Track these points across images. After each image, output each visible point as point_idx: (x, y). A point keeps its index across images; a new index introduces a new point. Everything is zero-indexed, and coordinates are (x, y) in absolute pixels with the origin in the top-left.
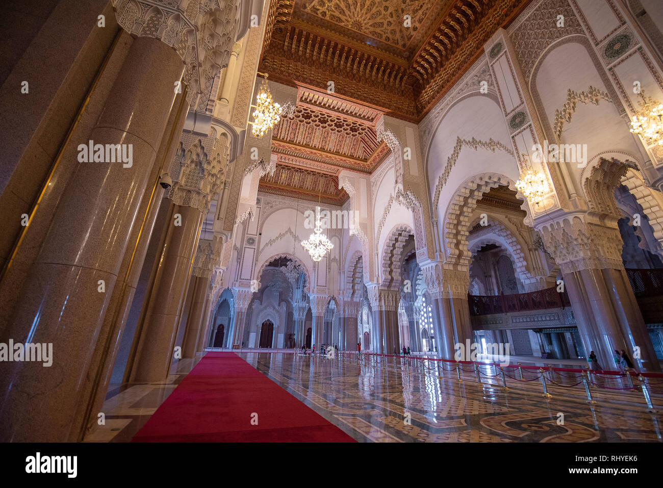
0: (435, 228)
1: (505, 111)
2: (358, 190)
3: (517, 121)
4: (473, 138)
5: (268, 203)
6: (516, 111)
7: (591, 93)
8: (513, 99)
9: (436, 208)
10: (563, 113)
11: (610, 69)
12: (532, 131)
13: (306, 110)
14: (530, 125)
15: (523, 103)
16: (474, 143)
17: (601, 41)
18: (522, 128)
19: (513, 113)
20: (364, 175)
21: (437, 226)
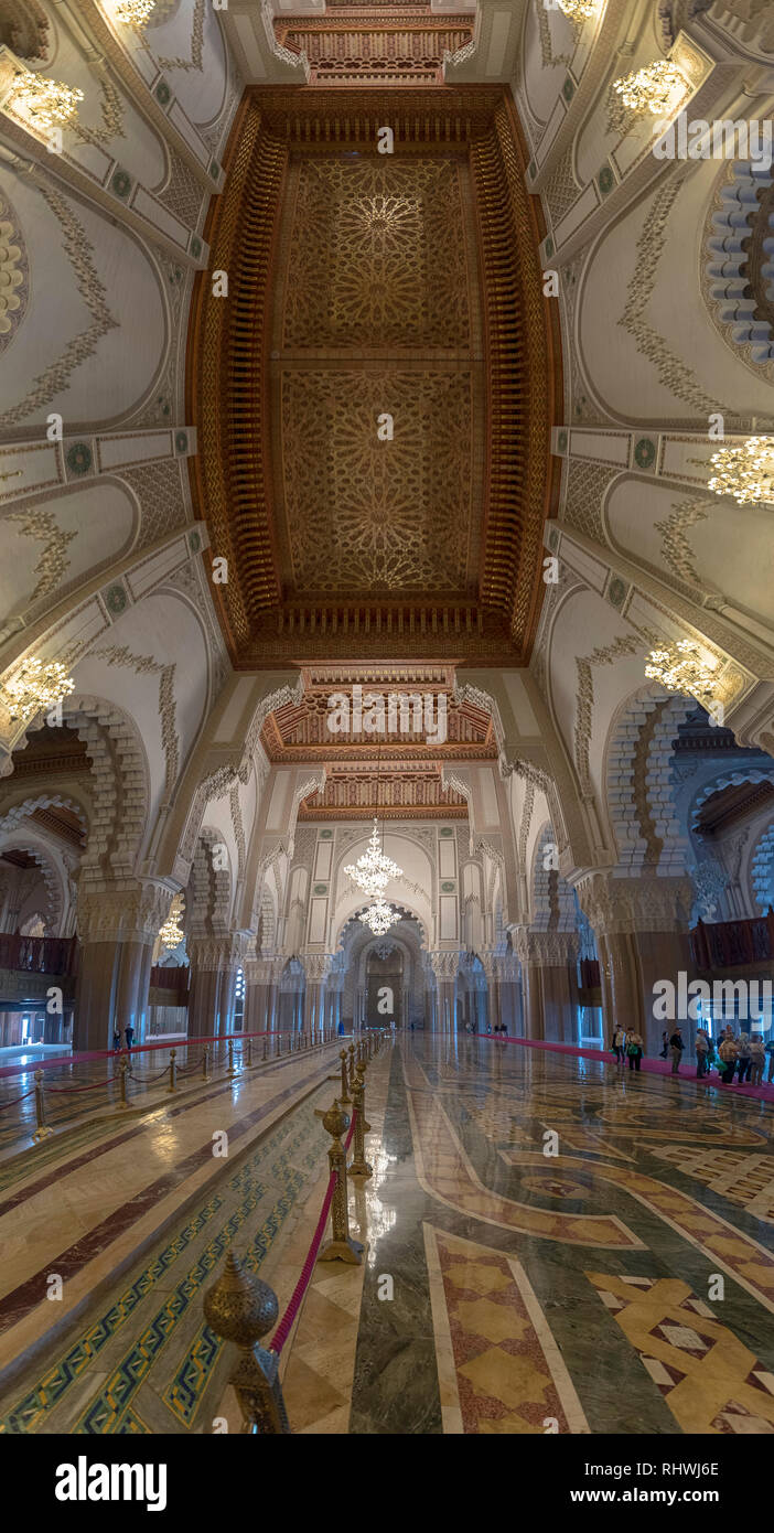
0: (591, 811)
1: (597, 591)
2: (476, 787)
3: (617, 593)
4: (595, 650)
5: (346, 834)
6: (609, 582)
7: (680, 510)
8: (595, 571)
9: (588, 776)
10: (672, 551)
11: (660, 473)
12: (641, 594)
13: (320, 696)
14: (634, 588)
15: (609, 570)
16: (602, 655)
17: (628, 461)
18: (627, 598)
19: (607, 587)
20: (488, 762)
21: (595, 808)
